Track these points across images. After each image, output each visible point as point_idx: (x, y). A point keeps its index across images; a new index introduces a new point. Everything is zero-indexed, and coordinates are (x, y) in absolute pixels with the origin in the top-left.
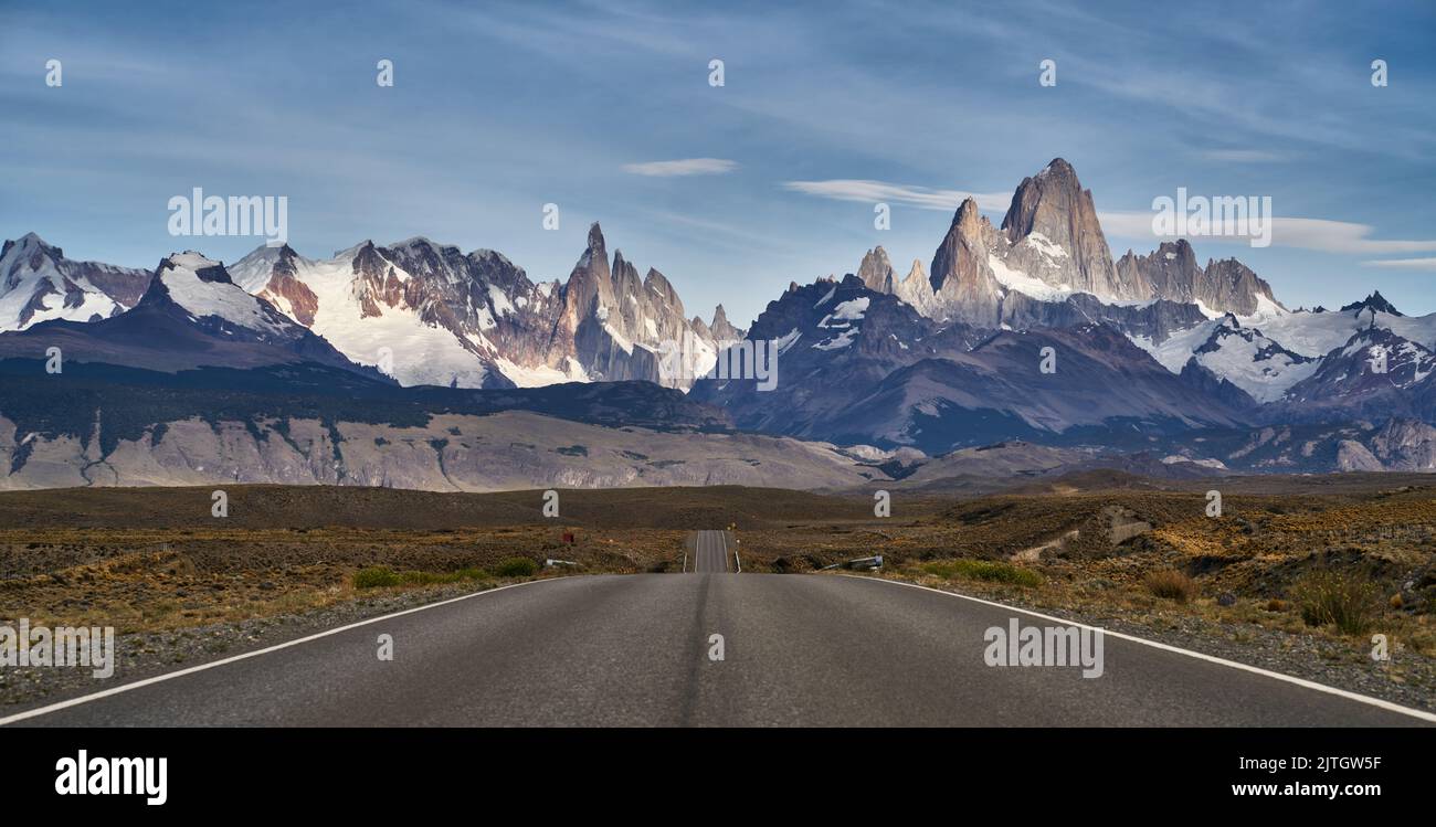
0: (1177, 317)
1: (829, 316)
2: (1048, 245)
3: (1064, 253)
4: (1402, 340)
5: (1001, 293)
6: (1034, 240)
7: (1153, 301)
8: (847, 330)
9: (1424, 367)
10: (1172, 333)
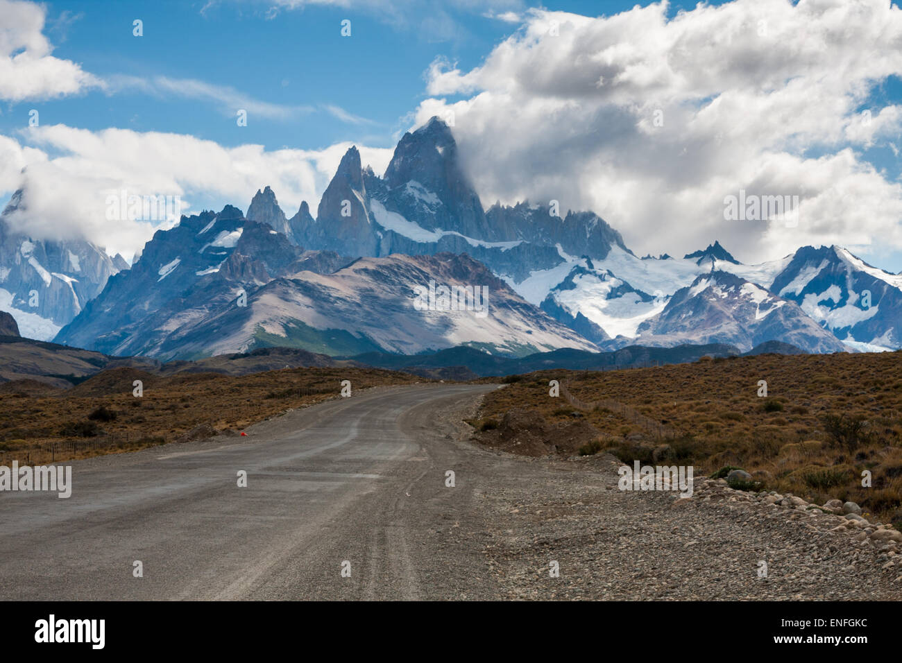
0: (538, 258)
1: (209, 244)
2: (425, 193)
3: (439, 201)
4: (743, 281)
5: (379, 234)
6: (412, 188)
7: (517, 243)
8: (223, 257)
9: (764, 306)
10: (533, 273)
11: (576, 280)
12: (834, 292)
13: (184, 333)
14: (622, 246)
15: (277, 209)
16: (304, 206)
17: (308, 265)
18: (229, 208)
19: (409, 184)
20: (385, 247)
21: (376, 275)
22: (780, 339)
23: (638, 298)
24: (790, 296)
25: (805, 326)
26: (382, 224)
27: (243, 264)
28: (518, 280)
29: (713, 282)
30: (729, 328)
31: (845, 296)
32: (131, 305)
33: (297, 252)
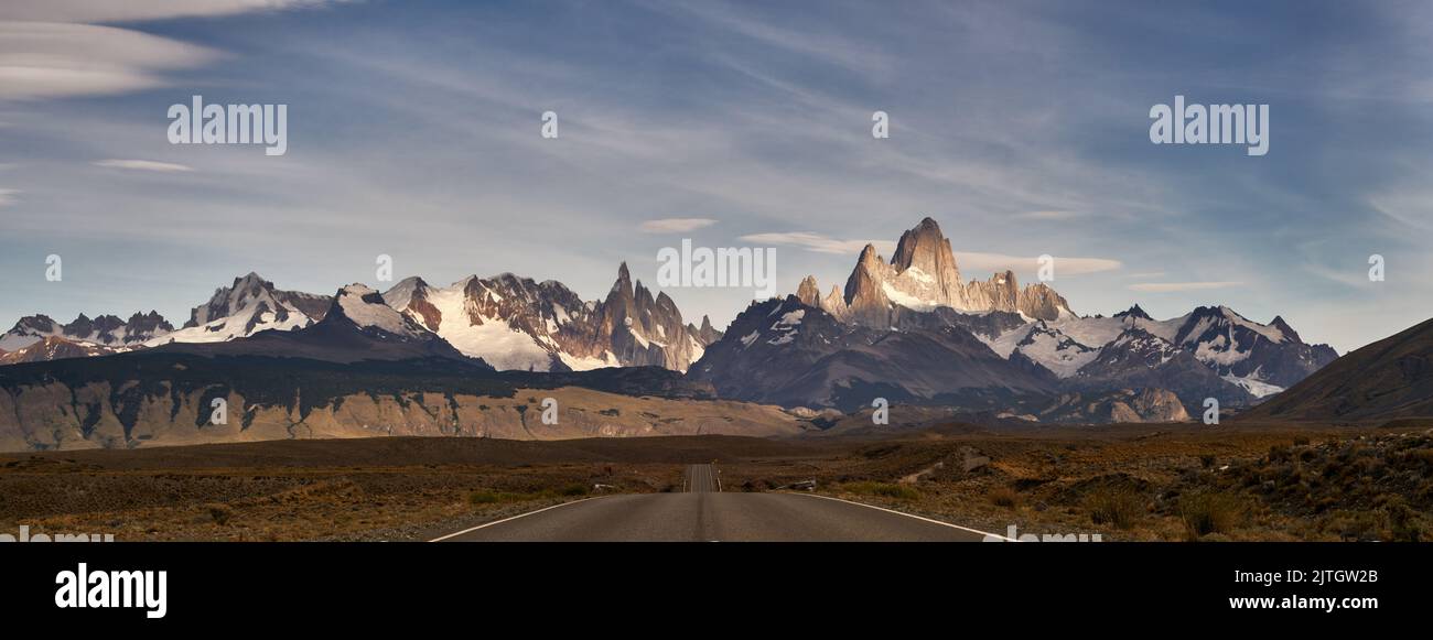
0: (1006, 322)
1: (777, 323)
2: (921, 275)
3: (932, 280)
4: (1153, 336)
5: (891, 308)
6: (912, 272)
7: (991, 311)
9: (1167, 354)
10: (1003, 332)
11: (1034, 337)
12: (1220, 339)
14: (1067, 309)
19: (910, 269)
20: (895, 316)
23: (1078, 349)
24: (1188, 345)
28: (993, 339)
29: (1131, 337)
31: (1228, 342)
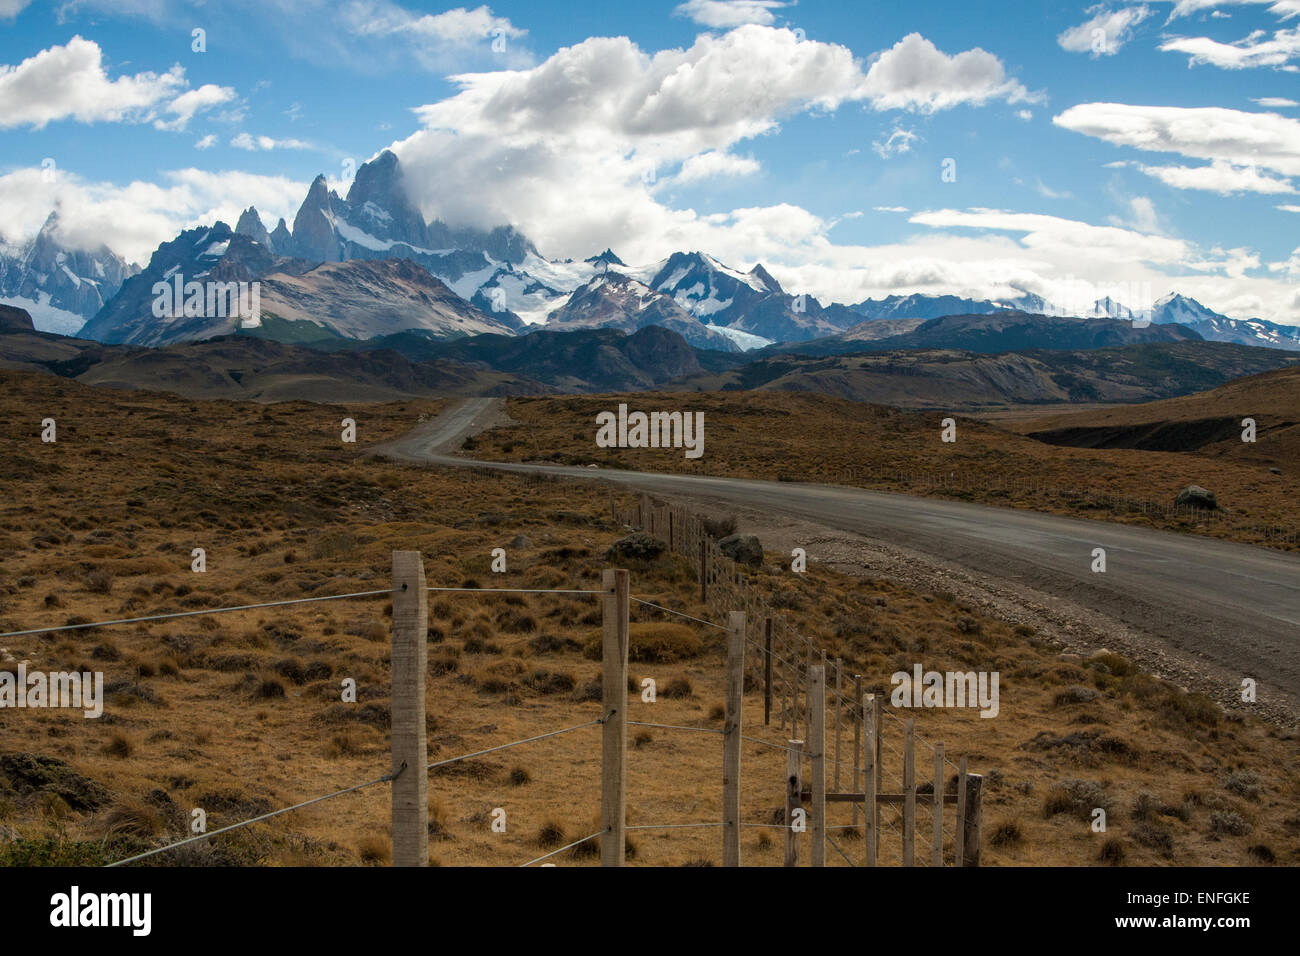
4: (629, 280)
5: (342, 244)
6: (368, 207)
7: (452, 251)
8: (214, 264)
9: (646, 299)
10: (465, 274)
11: (499, 280)
12: (699, 288)
13: (179, 325)
14: (536, 253)
15: (260, 224)
16: (282, 222)
17: (283, 269)
18: (219, 224)
19: (366, 204)
20: (347, 254)
21: (337, 276)
22: (658, 324)
23: (548, 293)
24: (665, 291)
25: (677, 314)
26: (344, 235)
27: (229, 268)
29: (606, 280)
30: (618, 316)
31: (707, 291)
32: (141, 303)
33: (273, 258)
